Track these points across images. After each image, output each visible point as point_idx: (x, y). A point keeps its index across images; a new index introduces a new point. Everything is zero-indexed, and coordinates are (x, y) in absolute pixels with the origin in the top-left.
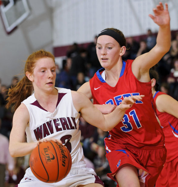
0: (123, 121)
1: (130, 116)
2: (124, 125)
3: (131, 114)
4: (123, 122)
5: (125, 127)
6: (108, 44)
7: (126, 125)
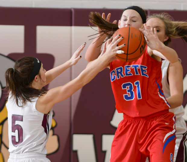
0: (128, 88)
1: (135, 85)
2: (128, 93)
3: (136, 84)
4: (127, 90)
5: (128, 95)
6: (134, 17)
7: (129, 94)
